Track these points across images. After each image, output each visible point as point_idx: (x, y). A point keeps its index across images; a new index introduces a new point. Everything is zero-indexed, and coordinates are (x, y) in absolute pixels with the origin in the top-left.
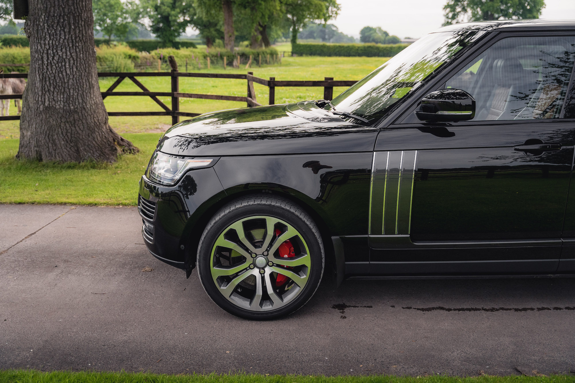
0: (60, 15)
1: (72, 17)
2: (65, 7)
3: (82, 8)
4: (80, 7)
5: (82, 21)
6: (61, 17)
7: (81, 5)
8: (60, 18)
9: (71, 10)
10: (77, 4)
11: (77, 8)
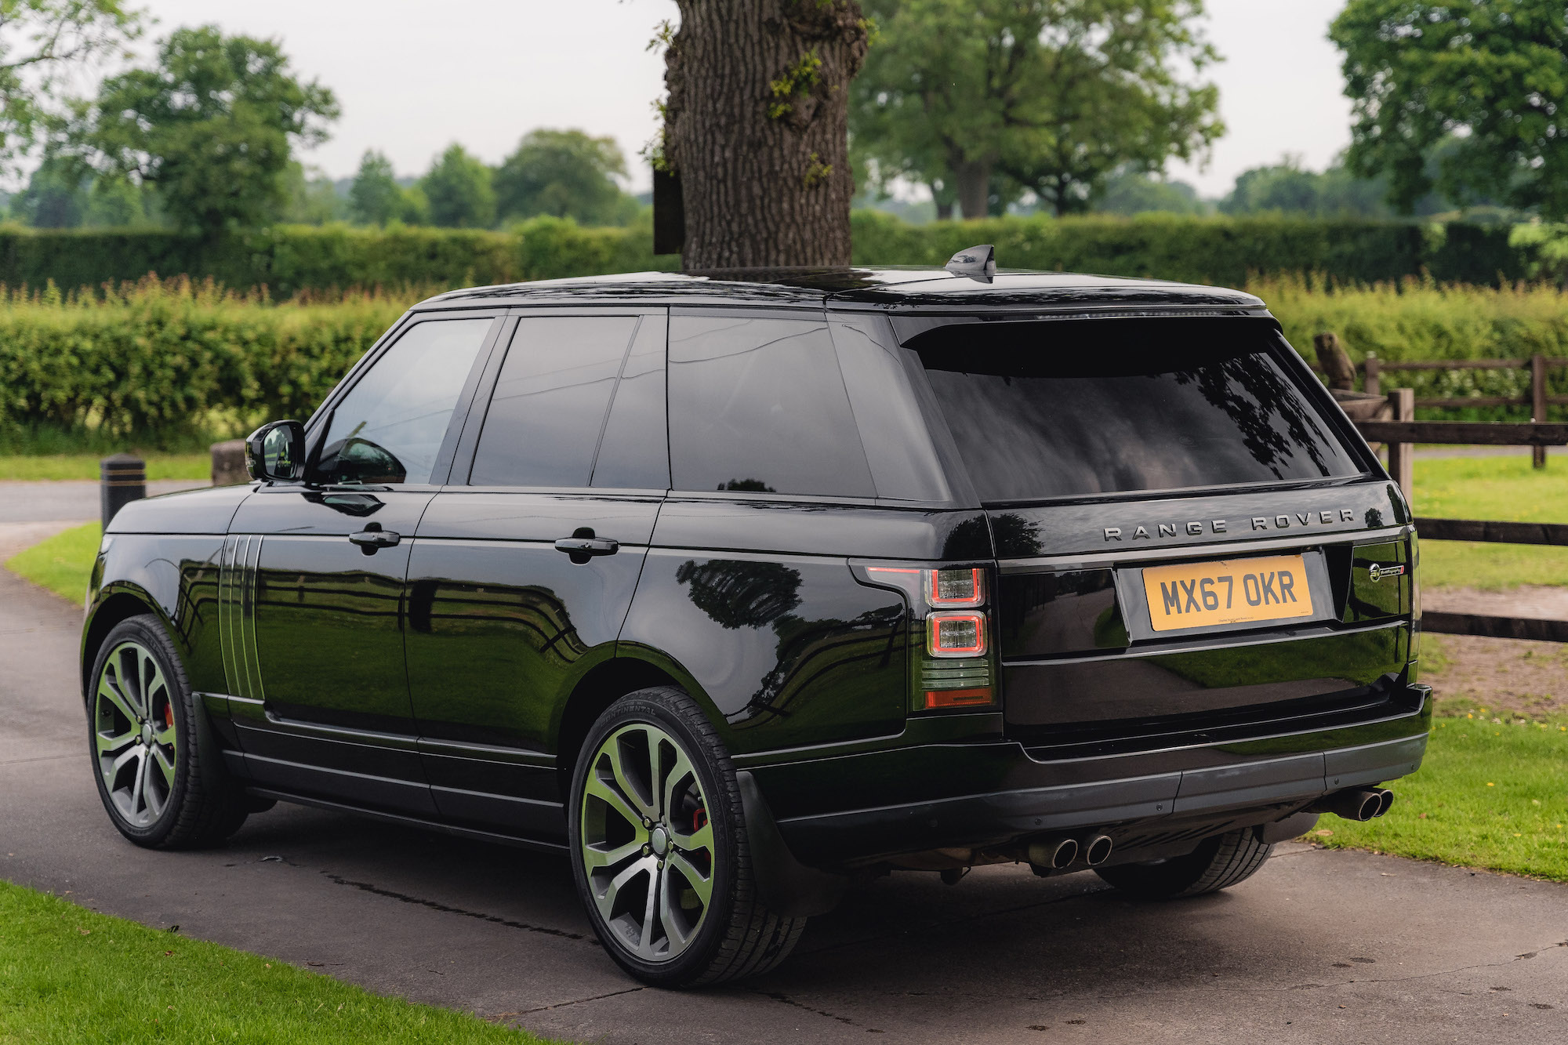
0: (723, 241)
1: (747, 243)
2: (732, 220)
3: (777, 218)
4: (772, 216)
5: (778, 252)
6: (725, 246)
7: (774, 211)
8: (722, 249)
9: (747, 225)
10: (762, 208)
11: (764, 219)
